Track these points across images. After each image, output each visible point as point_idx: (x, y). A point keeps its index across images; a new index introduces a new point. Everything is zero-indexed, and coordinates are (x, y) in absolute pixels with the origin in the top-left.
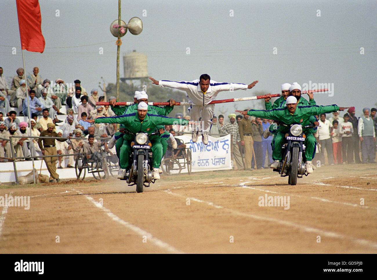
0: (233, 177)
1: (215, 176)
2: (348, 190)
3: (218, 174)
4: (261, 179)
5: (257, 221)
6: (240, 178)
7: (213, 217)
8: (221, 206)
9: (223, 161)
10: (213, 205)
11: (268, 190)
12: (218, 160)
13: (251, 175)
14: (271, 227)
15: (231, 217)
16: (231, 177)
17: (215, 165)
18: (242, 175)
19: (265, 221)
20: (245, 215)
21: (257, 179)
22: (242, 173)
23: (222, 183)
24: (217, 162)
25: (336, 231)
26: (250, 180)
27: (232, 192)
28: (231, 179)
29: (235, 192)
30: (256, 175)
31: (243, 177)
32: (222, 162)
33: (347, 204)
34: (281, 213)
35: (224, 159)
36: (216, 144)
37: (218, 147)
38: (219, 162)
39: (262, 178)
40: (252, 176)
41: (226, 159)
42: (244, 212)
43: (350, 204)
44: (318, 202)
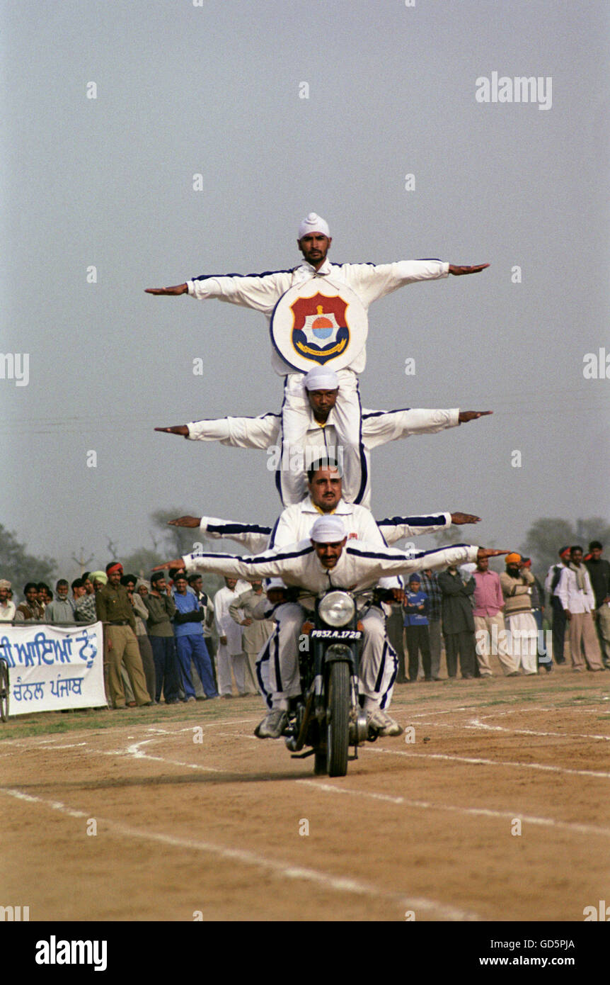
0: (110, 727)
1: (66, 726)
2: (380, 758)
3: (73, 719)
4: (176, 733)
5: (170, 851)
6: (126, 729)
7: (65, 842)
8: (84, 812)
9: (75, 685)
10: (65, 807)
11: (194, 763)
12: (64, 684)
13: (153, 720)
14: (205, 868)
15: (109, 840)
16: (106, 728)
17: (58, 696)
18: (132, 721)
19: (189, 851)
20: (140, 833)
21: (168, 733)
22: (131, 717)
23: (84, 746)
24: (62, 688)
25: (355, 873)
26: (149, 735)
27: (110, 769)
28: (105, 734)
29: (117, 772)
30: (164, 721)
31: (135, 729)
32: (73, 690)
33: (381, 797)
34: (228, 826)
35: (77, 682)
36: (67, 644)
37: (70, 653)
38: (66, 688)
39: (180, 728)
40: (156, 725)
41: (82, 681)
42: (138, 825)
43: (387, 798)
44: (313, 791)
